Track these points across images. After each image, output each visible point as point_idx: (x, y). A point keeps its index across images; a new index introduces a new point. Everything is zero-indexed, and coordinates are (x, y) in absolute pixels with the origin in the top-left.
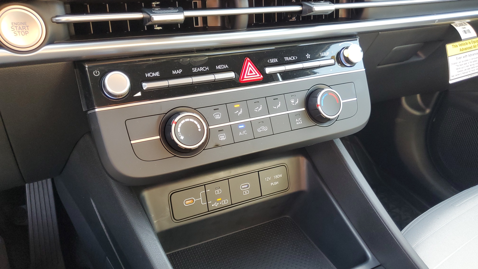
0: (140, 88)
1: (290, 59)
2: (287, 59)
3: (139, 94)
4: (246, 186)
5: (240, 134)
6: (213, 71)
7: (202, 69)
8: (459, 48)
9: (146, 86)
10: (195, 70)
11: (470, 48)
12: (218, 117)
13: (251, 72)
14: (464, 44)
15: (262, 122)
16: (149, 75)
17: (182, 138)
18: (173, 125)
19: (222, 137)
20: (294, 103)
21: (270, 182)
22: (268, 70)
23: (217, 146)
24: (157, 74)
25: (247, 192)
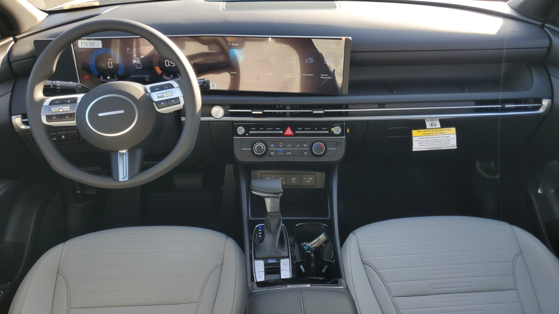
0: (248, 133)
1: (308, 129)
2: (306, 129)
3: (248, 134)
4: (295, 179)
5: (280, 153)
6: (274, 130)
7: (270, 129)
8: (423, 133)
9: (251, 132)
10: (268, 129)
11: (432, 134)
12: (272, 146)
13: (289, 132)
14: (428, 131)
15: (289, 151)
16: (252, 129)
17: (256, 150)
18: (255, 146)
19: (272, 153)
20: (305, 146)
21: (306, 180)
22: (296, 132)
23: (270, 156)
24: (255, 129)
25: (294, 182)
